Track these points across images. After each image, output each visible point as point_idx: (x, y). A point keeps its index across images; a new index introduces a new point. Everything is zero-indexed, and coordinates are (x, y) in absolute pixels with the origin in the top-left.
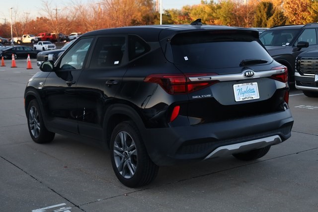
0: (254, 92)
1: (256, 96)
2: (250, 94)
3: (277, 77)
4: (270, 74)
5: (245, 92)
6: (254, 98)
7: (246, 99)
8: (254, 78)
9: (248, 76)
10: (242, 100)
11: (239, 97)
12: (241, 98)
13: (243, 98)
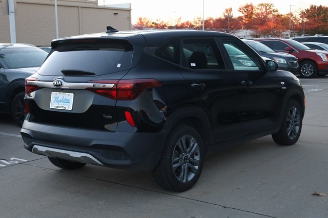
0: (69, 102)
1: (69, 107)
2: (65, 103)
3: (97, 91)
5: (61, 101)
6: (66, 109)
7: (59, 108)
8: (63, 88)
10: (55, 108)
11: (54, 105)
12: (55, 106)
13: (57, 106)
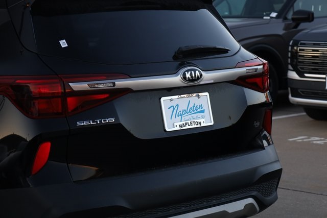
0: (203, 111)
1: (206, 120)
2: (195, 115)
4: (233, 75)
5: (185, 112)
6: (203, 125)
7: (187, 127)
8: (202, 83)
9: (189, 80)
10: (178, 128)
11: (172, 124)
12: (178, 124)
13: (180, 123)
